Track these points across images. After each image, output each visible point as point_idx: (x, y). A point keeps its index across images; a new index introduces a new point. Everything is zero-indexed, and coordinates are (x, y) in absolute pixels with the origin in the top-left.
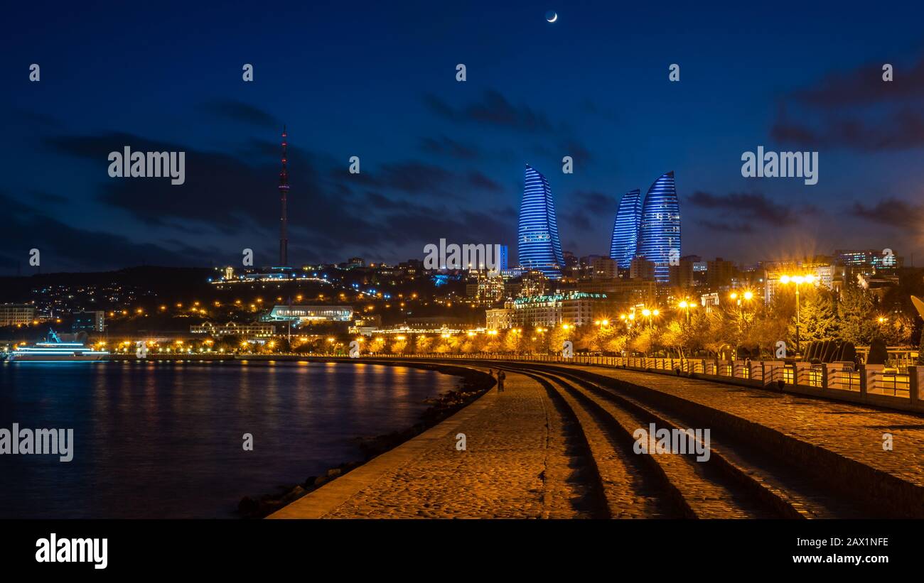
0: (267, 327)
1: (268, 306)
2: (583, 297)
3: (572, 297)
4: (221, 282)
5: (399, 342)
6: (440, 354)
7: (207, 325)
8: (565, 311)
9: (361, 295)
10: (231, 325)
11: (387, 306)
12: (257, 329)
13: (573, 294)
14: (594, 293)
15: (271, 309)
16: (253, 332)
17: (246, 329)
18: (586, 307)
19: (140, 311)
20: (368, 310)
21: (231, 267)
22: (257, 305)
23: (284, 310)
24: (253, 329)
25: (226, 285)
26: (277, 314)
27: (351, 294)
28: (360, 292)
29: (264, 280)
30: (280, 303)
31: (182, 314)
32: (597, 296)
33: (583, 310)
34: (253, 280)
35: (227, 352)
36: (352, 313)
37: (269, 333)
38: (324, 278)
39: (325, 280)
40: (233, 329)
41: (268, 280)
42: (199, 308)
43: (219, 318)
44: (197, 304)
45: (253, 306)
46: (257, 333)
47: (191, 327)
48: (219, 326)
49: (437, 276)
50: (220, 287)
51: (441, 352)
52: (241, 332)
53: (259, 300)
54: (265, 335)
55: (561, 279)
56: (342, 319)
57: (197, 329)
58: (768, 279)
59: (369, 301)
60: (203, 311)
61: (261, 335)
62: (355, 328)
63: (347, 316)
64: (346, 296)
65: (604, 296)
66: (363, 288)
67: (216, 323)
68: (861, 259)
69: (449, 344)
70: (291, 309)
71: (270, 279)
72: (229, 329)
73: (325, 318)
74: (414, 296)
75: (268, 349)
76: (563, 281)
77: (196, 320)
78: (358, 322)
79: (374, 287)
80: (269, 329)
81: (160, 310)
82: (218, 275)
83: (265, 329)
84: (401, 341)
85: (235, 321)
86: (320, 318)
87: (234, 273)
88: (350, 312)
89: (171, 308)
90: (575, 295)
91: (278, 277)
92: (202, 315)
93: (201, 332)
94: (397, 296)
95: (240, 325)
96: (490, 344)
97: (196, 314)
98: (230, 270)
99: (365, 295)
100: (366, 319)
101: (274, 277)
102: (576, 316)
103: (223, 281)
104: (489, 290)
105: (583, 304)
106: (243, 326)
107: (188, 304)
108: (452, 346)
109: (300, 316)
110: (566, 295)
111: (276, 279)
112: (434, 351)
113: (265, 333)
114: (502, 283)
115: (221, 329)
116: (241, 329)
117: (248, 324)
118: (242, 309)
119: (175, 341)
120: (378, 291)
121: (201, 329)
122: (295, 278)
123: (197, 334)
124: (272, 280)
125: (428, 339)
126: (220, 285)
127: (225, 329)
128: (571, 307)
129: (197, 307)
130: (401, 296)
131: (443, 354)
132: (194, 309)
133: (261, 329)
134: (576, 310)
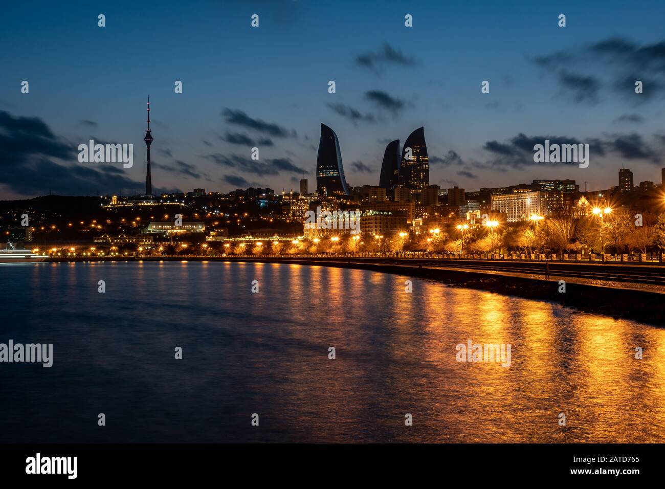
0: (148, 237)
1: (146, 223)
2: (376, 214)
3: (368, 214)
4: (110, 206)
5: (258, 246)
6: (291, 254)
7: (105, 236)
8: (363, 224)
9: (209, 214)
10: (122, 236)
11: (228, 222)
12: (141, 238)
13: (369, 212)
14: (383, 211)
15: (147, 226)
16: (138, 241)
17: (133, 239)
18: (378, 221)
19: (54, 227)
20: (215, 225)
21: (115, 195)
22: (137, 222)
23: (157, 225)
24: (138, 238)
25: (113, 208)
26: (152, 228)
27: (203, 214)
28: (208, 212)
29: (140, 204)
30: (153, 221)
31: (85, 229)
32: (385, 213)
33: (376, 223)
34: (132, 204)
35: (129, 255)
36: (204, 227)
37: (149, 241)
38: (183, 203)
39: (183, 204)
40: (124, 238)
41: (143, 204)
42: (96, 224)
43: (113, 231)
44: (94, 221)
45: (134, 223)
46: (141, 241)
47: (94, 238)
48: (114, 237)
49: (261, 201)
50: (109, 210)
51: (292, 253)
52: (129, 241)
53: (138, 219)
54: (146, 243)
55: (346, 202)
56: (198, 231)
57: (99, 239)
58: (494, 201)
59: (214, 218)
60: (99, 227)
61: (143, 243)
62: (211, 237)
63: (201, 229)
64: (198, 215)
65: (390, 213)
66: (209, 209)
67: (111, 235)
68: (551, 186)
69: (298, 247)
70: (162, 225)
71: (145, 204)
72: (121, 239)
73: (185, 231)
74: (246, 214)
75: (158, 252)
76: (348, 203)
77: (95, 233)
78: (212, 233)
79: (217, 209)
80: (149, 238)
81: (68, 226)
82: (107, 202)
83: (146, 239)
84: (259, 246)
85: (125, 233)
86: (182, 231)
87: (117, 200)
88: (203, 227)
89: (76, 224)
90: (370, 213)
91: (150, 202)
92: (99, 229)
93: (101, 241)
94: (234, 215)
95: (128, 236)
96: (333, 247)
97: (95, 229)
98: (115, 198)
99: (212, 214)
100: (218, 231)
101: (147, 202)
102: (372, 227)
103: (111, 205)
104: (299, 211)
105: (376, 219)
106: (131, 237)
107: (88, 222)
108: (299, 248)
109: (168, 229)
110: (363, 213)
111: (149, 204)
112: (287, 252)
113: (146, 241)
114: (308, 205)
115: (116, 239)
116: (129, 239)
117: (134, 235)
118: (127, 225)
119: (90, 247)
120: (221, 211)
121: (101, 239)
122: (162, 203)
123: (99, 242)
124: (146, 204)
125: (280, 244)
126: (109, 208)
127: (118, 239)
128: (368, 221)
129: (94, 223)
130: (236, 214)
131: (293, 254)
132: (93, 226)
133: (143, 238)
134: (371, 223)
